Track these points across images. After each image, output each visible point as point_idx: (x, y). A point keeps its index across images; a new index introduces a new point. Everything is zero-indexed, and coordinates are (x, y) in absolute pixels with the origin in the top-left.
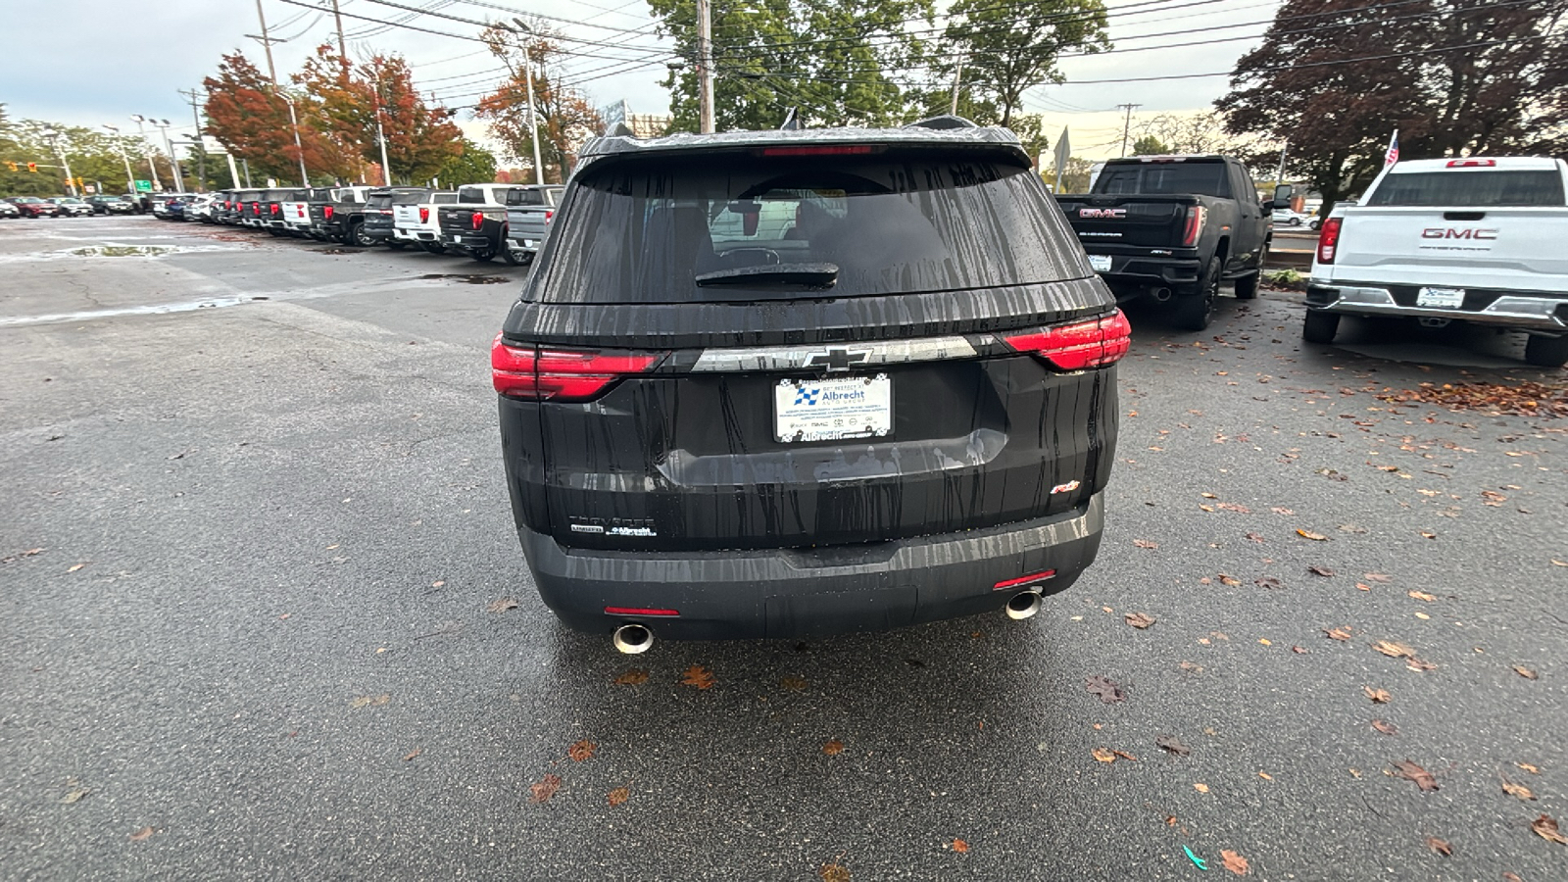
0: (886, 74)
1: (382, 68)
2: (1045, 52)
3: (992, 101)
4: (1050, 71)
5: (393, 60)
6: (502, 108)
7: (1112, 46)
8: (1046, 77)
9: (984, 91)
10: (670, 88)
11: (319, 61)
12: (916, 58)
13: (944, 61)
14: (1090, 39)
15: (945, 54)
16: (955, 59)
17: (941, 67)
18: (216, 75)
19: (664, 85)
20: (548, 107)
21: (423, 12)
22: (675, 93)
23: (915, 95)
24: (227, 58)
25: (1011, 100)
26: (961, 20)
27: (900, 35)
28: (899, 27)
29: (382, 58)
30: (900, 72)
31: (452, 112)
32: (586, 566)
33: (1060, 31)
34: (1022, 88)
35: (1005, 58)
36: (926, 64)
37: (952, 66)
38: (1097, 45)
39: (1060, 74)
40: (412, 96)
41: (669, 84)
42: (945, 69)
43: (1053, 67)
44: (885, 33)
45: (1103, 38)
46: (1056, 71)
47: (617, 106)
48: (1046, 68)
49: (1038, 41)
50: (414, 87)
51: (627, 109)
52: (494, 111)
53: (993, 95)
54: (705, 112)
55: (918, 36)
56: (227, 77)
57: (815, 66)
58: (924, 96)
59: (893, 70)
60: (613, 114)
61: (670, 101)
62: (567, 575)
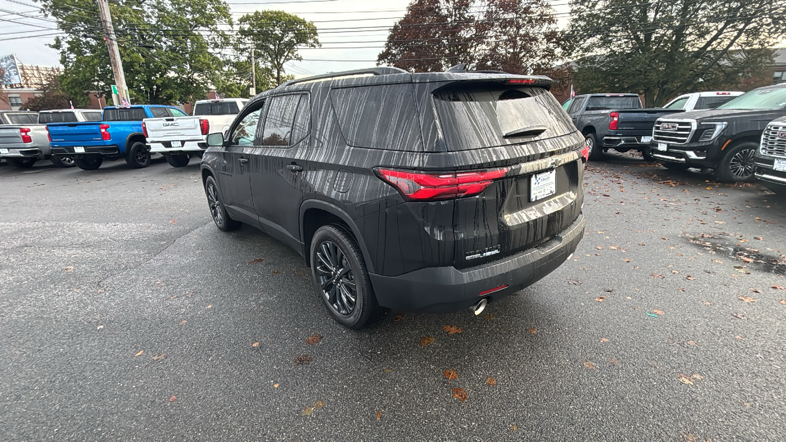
0: (210, 50)
2: (290, 45)
3: (269, 67)
4: (294, 54)
7: (321, 45)
8: (293, 57)
9: (265, 62)
10: (58, 49)
12: (226, 43)
13: (242, 46)
14: (311, 41)
15: (241, 43)
16: (247, 46)
17: (240, 49)
19: (53, 47)
22: (63, 52)
23: (228, 62)
25: (279, 67)
26: (246, 27)
27: (216, 31)
28: (214, 26)
30: (217, 50)
32: (473, 275)
33: (297, 36)
34: (284, 62)
35: (272, 47)
36: (232, 47)
37: (246, 49)
38: (314, 44)
39: (299, 56)
41: (57, 46)
42: (243, 50)
43: (296, 53)
44: (207, 29)
45: (316, 41)
46: (297, 55)
48: (293, 53)
49: (286, 39)
51: (17, 62)
53: (269, 65)
54: (115, 66)
55: (226, 33)
57: (165, 43)
58: (233, 63)
59: (213, 48)
61: (60, 57)
62: (466, 282)
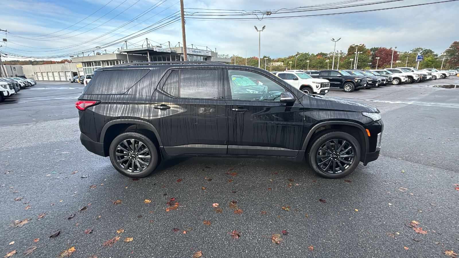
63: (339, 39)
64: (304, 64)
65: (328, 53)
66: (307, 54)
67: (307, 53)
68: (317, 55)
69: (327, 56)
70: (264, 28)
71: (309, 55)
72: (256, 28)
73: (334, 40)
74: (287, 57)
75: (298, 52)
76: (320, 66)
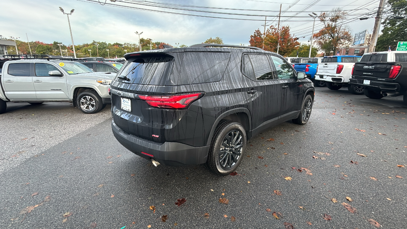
1: (284, 29)
5: (286, 27)
6: (319, 36)
11: (269, 29)
18: (253, 35)
20: (334, 35)
21: (293, 17)
24: (256, 31)
29: (284, 27)
31: (298, 39)
40: (289, 35)
47: (363, 32)
50: (290, 33)
52: (317, 37)
56: (255, 35)
60: (361, 35)
63: (142, 33)
64: (104, 53)
65: (123, 44)
66: (105, 44)
67: (104, 42)
68: (114, 45)
69: (122, 46)
70: (72, 11)
71: (106, 44)
72: (62, 10)
73: (138, 33)
74: (82, 44)
75: (94, 41)
76: (120, 55)
